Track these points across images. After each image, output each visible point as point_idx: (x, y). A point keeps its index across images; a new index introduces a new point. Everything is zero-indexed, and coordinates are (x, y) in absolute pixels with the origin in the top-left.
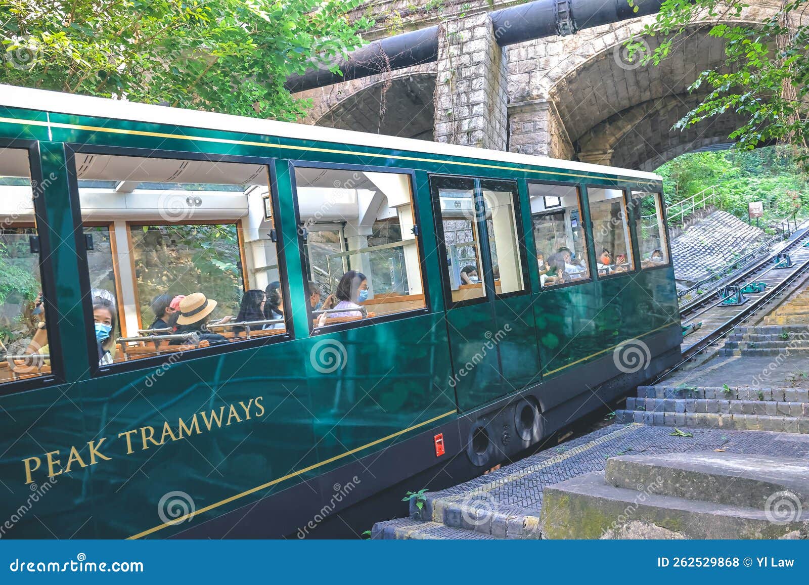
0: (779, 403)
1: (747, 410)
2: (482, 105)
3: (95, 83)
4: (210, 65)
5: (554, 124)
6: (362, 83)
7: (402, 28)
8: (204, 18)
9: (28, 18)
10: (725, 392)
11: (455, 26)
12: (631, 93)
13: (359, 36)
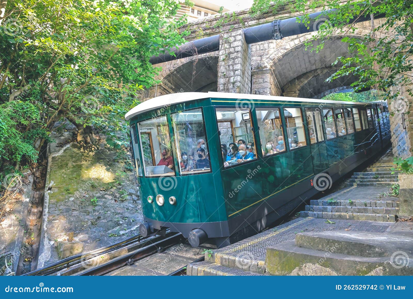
0: (374, 208)
1: (359, 211)
2: (239, 71)
3: (63, 60)
4: (116, 52)
5: (272, 79)
6: (184, 60)
7: (203, 36)
8: (113, 31)
9: (35, 31)
10: (350, 203)
11: (227, 35)
12: (307, 66)
13: (184, 39)
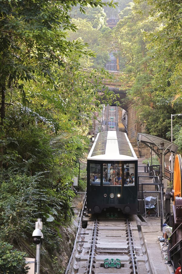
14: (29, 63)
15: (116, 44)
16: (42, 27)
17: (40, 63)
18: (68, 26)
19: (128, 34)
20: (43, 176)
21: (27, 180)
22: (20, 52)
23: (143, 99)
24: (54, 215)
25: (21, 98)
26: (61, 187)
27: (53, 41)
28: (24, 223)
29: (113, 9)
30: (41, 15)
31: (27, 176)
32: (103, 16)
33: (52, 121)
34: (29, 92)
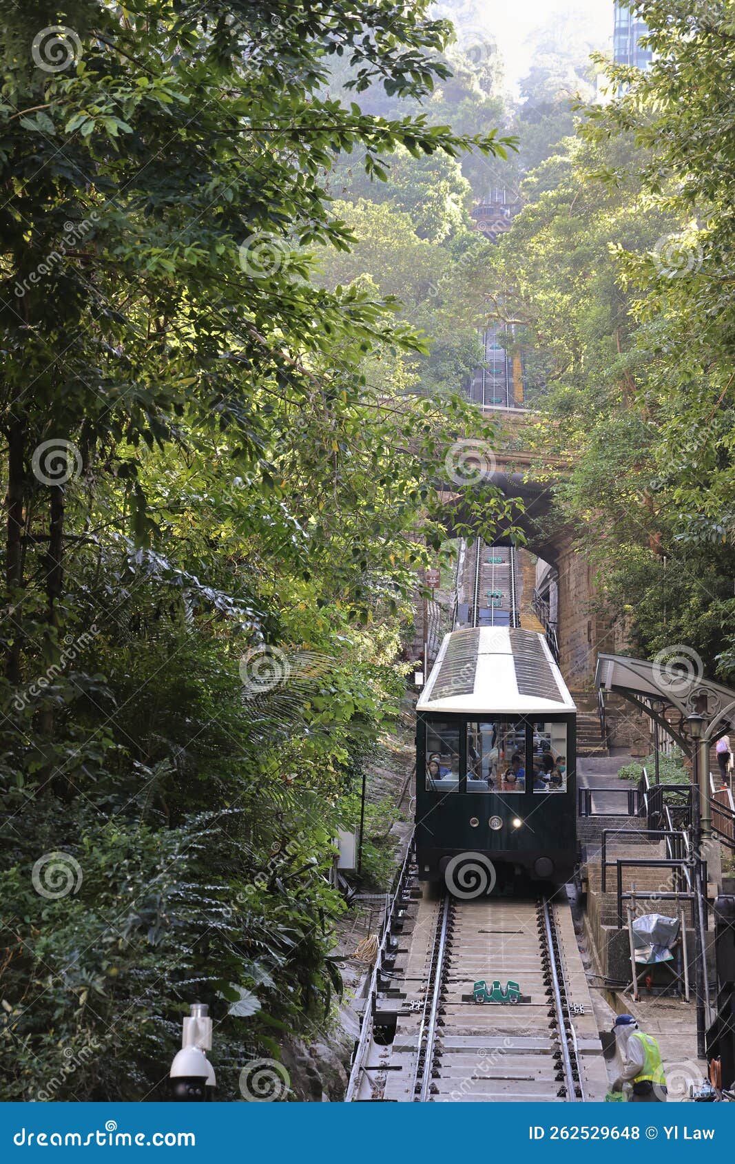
14: (162, 378)
15: (509, 301)
16: (212, 234)
17: (204, 377)
18: (316, 229)
19: (559, 259)
20: (213, 831)
21: (150, 846)
22: (125, 331)
23: (619, 516)
24: (261, 991)
25: (128, 514)
26: (287, 875)
27: (257, 291)
28: (137, 1021)
29: (498, 165)
30: (211, 186)
31: (150, 828)
32: (456, 189)
33: (250, 605)
34: (159, 489)
